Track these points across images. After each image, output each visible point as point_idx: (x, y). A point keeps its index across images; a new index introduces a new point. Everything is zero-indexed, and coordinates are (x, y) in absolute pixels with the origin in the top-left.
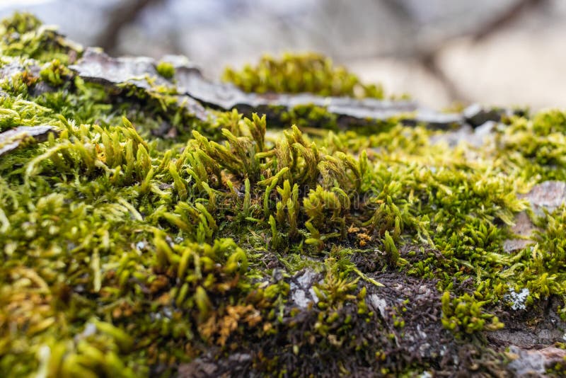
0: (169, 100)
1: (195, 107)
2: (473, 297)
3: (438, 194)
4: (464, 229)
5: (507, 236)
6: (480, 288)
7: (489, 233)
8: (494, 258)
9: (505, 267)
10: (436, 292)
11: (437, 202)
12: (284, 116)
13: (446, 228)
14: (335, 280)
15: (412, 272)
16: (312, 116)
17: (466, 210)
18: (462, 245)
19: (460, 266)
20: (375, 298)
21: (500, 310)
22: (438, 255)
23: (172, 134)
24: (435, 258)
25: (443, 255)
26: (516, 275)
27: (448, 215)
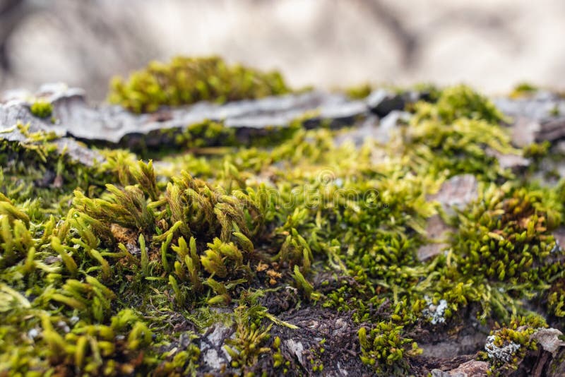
0: (49, 147)
1: (78, 152)
2: (391, 322)
3: (346, 213)
4: (376, 248)
5: (420, 242)
6: (397, 309)
7: (401, 245)
8: (409, 274)
9: (422, 279)
10: (353, 325)
11: (346, 220)
12: (179, 138)
13: (358, 248)
14: (246, 334)
15: (327, 305)
16: (209, 134)
17: (376, 224)
18: (374, 266)
19: (376, 286)
20: (291, 343)
21: (419, 330)
22: (351, 282)
23: (58, 184)
24: (348, 285)
25: (357, 281)
26: (433, 285)
27: (359, 233)
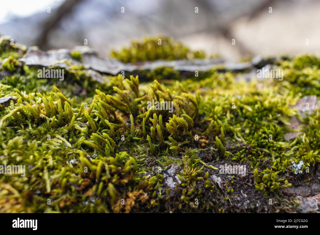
0: (80, 73)
1: (96, 76)
2: (271, 170)
3: (244, 111)
4: (261, 130)
5: (286, 131)
6: (275, 164)
7: (276, 130)
8: (281, 145)
9: (288, 149)
10: (250, 169)
11: (244, 116)
12: (149, 75)
13: (251, 130)
14: (189, 169)
15: (234, 159)
16: (165, 73)
17: (261, 119)
18: (261, 139)
19: (262, 152)
20: (214, 177)
21: (288, 176)
22: (248, 147)
23: (84, 93)
24: (246, 149)
25: (251, 147)
26: (295, 154)
27: (251, 122)
